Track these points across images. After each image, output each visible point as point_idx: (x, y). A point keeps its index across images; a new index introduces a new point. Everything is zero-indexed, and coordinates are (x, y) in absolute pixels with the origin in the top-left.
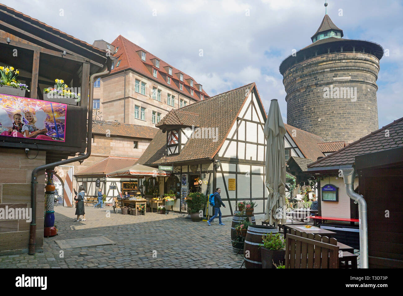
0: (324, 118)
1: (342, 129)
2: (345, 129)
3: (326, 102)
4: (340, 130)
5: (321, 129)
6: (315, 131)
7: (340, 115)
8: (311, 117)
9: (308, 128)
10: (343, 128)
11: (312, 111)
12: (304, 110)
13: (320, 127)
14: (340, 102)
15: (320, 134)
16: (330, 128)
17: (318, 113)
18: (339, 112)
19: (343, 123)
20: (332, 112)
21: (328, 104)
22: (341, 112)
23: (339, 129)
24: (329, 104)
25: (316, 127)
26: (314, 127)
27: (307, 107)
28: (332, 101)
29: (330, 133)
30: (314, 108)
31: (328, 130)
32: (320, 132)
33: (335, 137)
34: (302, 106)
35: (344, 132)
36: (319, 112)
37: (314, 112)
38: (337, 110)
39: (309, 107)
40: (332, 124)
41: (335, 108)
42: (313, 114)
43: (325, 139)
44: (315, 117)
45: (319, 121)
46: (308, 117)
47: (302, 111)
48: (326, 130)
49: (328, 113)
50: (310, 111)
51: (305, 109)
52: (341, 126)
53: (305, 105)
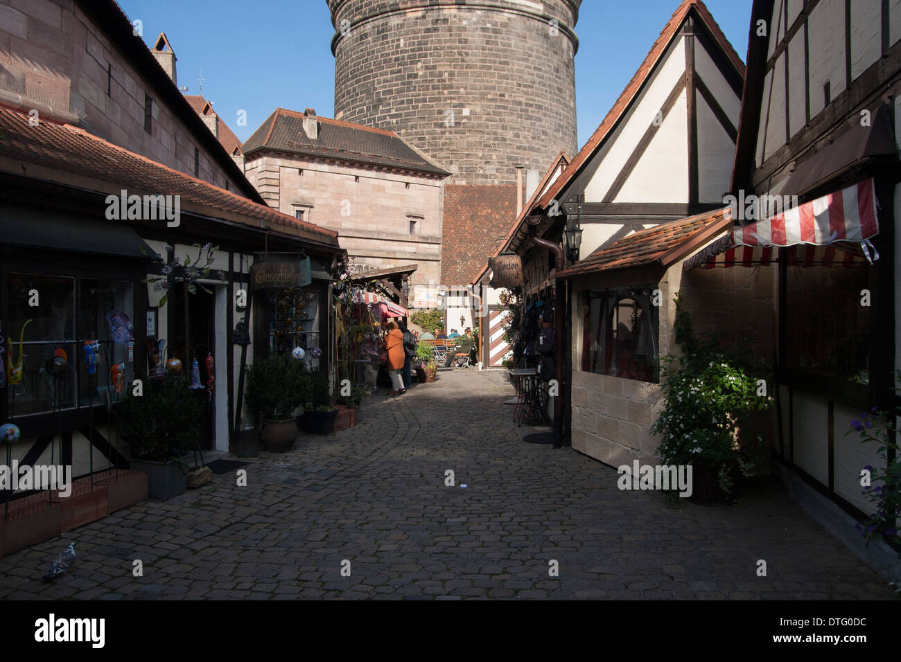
0: (478, 109)
1: (525, 149)
2: (531, 149)
3: (484, 61)
4: (519, 151)
5: (471, 139)
6: (451, 144)
7: (519, 108)
8: (439, 99)
9: (428, 133)
10: (527, 145)
11: (444, 80)
12: (416, 76)
13: (468, 134)
14: (521, 71)
15: (468, 155)
16: (496, 142)
17: (462, 90)
18: (517, 99)
19: (527, 133)
20: (501, 95)
21: (489, 68)
22: (521, 99)
23: (519, 148)
24: (492, 71)
25: (456, 132)
26: (450, 133)
27: (427, 68)
28: (501, 63)
29: (494, 157)
30: (451, 74)
31: (489, 146)
32: (467, 149)
33: (508, 171)
34: (412, 63)
35: (528, 159)
36: (465, 88)
37: (451, 87)
38: (513, 92)
39: (435, 67)
40: (500, 131)
41: (507, 83)
42: (446, 92)
43: (481, 172)
44: (454, 101)
45: (466, 117)
46: (432, 100)
47: (409, 76)
48: (485, 145)
49: (489, 96)
50: (439, 81)
51: (420, 73)
52: (521, 138)
53: (419, 61)
